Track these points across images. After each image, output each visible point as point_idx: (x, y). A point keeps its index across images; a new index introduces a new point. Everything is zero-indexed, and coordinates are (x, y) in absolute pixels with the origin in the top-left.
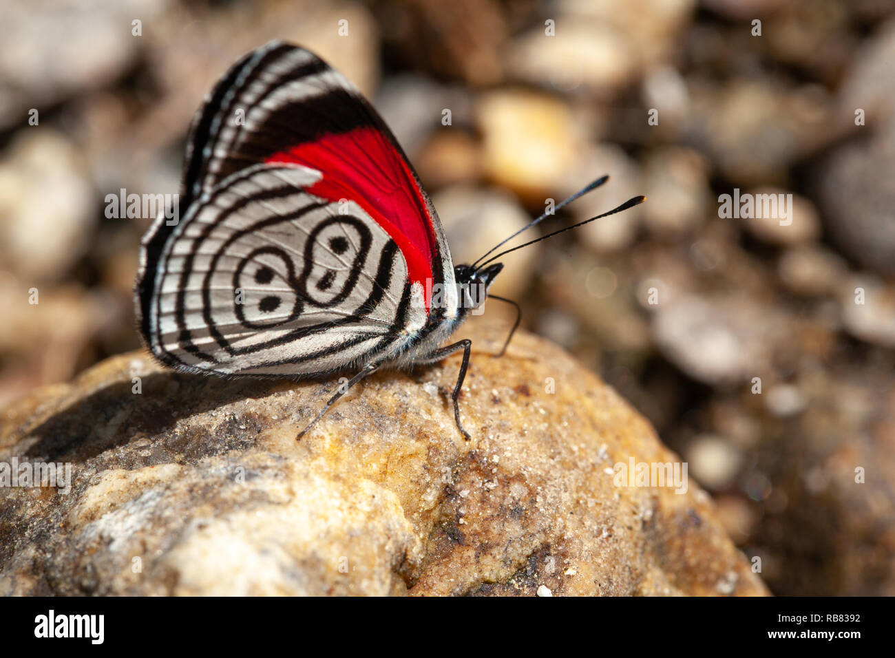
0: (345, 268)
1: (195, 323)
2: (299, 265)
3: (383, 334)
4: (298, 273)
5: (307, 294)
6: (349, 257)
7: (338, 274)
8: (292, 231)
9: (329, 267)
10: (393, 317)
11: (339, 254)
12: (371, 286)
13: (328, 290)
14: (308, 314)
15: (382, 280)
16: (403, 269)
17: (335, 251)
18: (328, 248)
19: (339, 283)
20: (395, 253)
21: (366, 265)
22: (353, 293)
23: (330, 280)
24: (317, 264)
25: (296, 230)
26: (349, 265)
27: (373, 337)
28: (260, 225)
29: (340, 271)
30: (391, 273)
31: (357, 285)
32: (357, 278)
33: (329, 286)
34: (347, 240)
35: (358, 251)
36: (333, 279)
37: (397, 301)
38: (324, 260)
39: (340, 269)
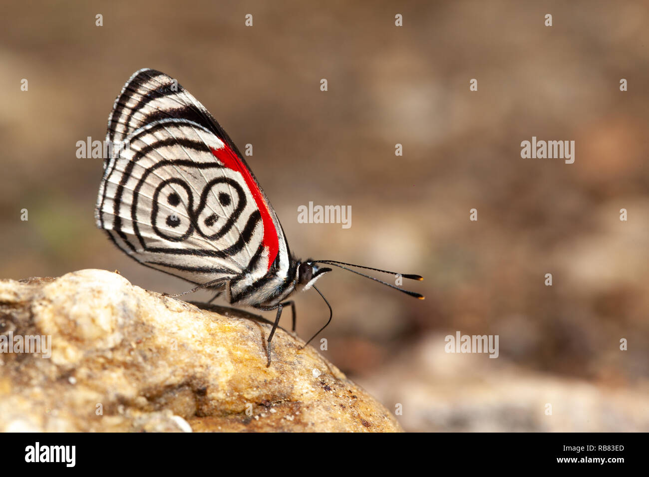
0: (224, 217)
1: (125, 214)
2: (197, 201)
3: (237, 273)
4: (195, 207)
5: (197, 224)
6: (229, 210)
7: (219, 219)
8: (198, 176)
9: (215, 212)
10: (247, 264)
11: (224, 205)
12: (238, 236)
13: (210, 227)
14: (194, 238)
15: (246, 236)
16: (261, 234)
17: (221, 202)
18: (218, 198)
19: (218, 226)
20: (258, 220)
21: (238, 220)
22: (225, 237)
23: (213, 221)
24: (208, 206)
25: (200, 177)
26: (228, 216)
27: (231, 273)
28: (178, 162)
29: (222, 218)
30: (253, 233)
31: (229, 232)
32: (231, 228)
33: (212, 224)
34: (230, 198)
35: (235, 208)
36: (216, 221)
37: (252, 255)
38: (213, 206)
39: (222, 216)
